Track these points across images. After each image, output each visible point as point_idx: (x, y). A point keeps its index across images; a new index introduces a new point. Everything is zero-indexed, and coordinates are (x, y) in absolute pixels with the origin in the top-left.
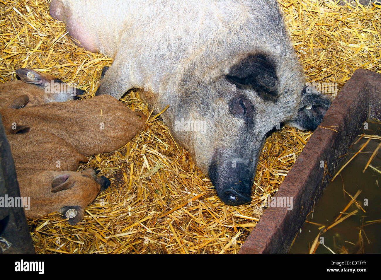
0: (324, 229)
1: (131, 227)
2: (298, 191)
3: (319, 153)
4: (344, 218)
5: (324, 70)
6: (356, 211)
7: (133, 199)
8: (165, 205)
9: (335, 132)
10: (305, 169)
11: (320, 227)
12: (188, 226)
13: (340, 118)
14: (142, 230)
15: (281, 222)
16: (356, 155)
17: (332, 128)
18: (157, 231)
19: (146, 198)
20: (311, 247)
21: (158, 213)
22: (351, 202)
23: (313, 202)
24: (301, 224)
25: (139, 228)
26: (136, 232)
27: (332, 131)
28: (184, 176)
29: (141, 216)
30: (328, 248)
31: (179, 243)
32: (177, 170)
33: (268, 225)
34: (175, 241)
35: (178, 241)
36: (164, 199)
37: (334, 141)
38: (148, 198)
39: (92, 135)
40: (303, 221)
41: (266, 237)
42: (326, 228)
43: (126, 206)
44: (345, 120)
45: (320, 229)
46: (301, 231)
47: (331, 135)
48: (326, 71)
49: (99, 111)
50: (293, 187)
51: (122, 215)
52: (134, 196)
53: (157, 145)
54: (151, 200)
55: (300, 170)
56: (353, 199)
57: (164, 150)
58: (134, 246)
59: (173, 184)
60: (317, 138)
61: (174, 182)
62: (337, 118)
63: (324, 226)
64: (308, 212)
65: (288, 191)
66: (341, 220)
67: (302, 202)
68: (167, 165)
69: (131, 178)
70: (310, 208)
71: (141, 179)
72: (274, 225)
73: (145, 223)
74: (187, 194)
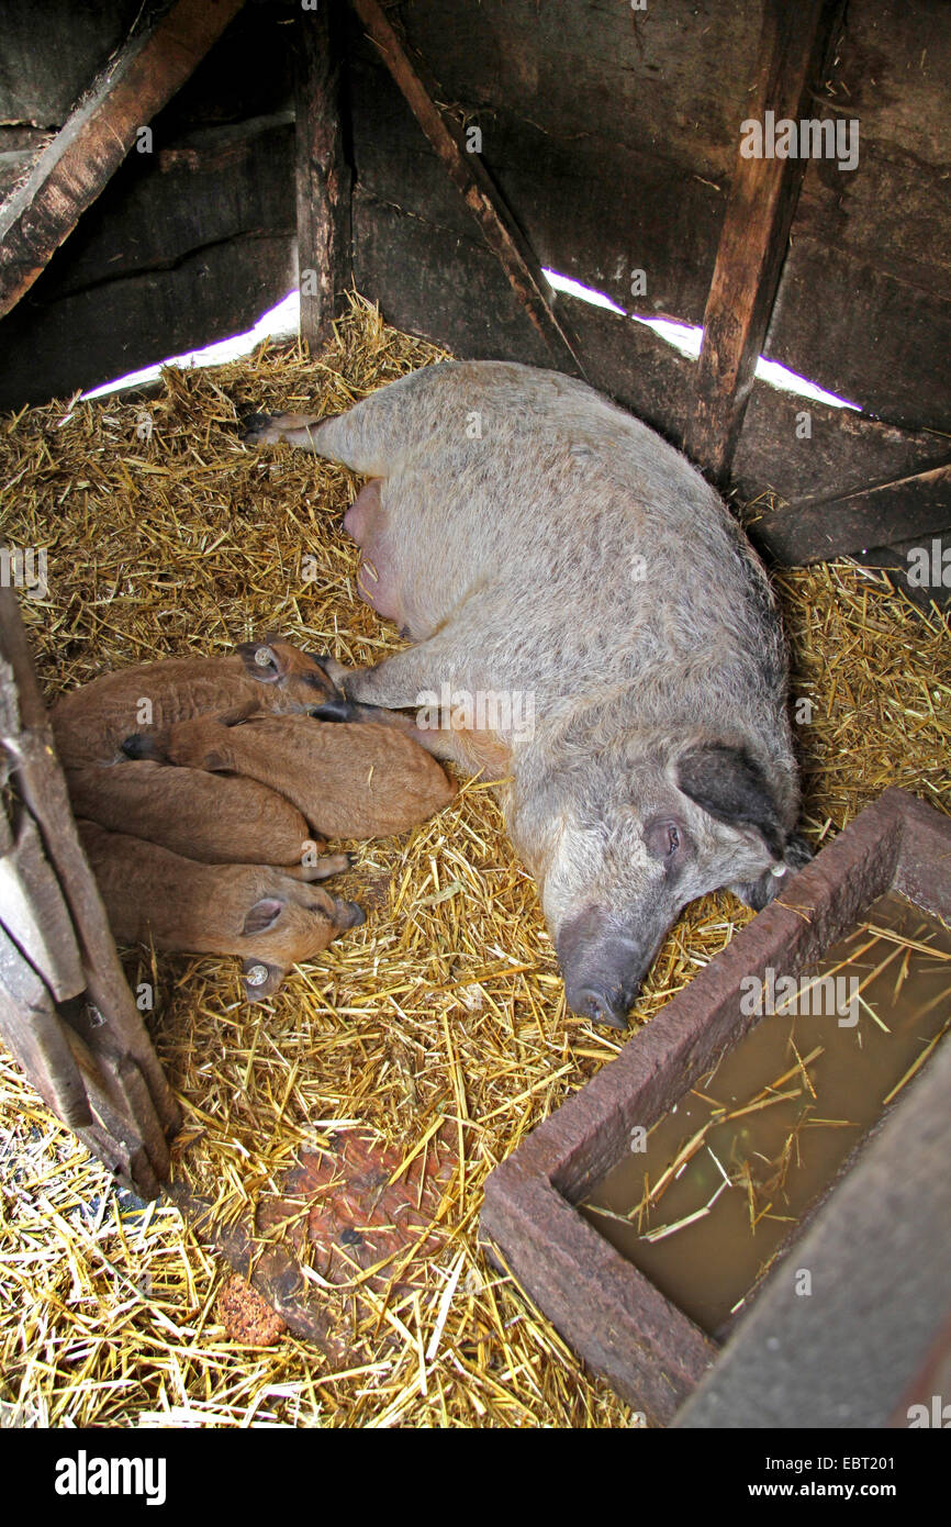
0: (721, 1115)
1: (370, 1000)
2: (686, 1036)
3: (757, 962)
4: (769, 1102)
5: (844, 751)
6: (797, 1092)
7: (391, 943)
8: (445, 973)
9: (804, 921)
10: (716, 990)
11: (717, 1109)
12: (477, 1024)
13: (824, 890)
14: (390, 1011)
15: (630, 1095)
16: (839, 967)
17: (801, 910)
18: (417, 1018)
19: (414, 948)
20: (683, 1148)
21: (428, 983)
22: (795, 1070)
23: (719, 1054)
24: (679, 1097)
25: (385, 1005)
26: (376, 1011)
27: (798, 918)
28: (501, 920)
29: (396, 982)
30: (716, 1159)
31: (450, 1055)
32: (490, 904)
33: (602, 1096)
34: (443, 1048)
35: (449, 1050)
36: (447, 959)
37: (796, 938)
38: (419, 948)
39: (343, 812)
40: (687, 1090)
41: (589, 1123)
42: (727, 1114)
43: (373, 952)
44: (834, 897)
45: (713, 1113)
46: (675, 1109)
47: (792, 925)
48: (847, 756)
49: (367, 769)
50: (680, 1028)
51: (360, 971)
52: (394, 938)
53: (466, 842)
54: (423, 956)
55: (704, 992)
56: (801, 1065)
57: (479, 854)
58: (364, 1041)
59: (475, 931)
60: (764, 927)
61: (478, 927)
62: (817, 890)
63: (723, 1110)
64: (704, 1072)
65: (666, 1033)
66: (761, 1105)
67: (691, 1057)
68: (475, 888)
69: (401, 896)
70: (709, 1065)
71: (416, 906)
72: (613, 1100)
73: (398, 998)
74: (497, 958)
